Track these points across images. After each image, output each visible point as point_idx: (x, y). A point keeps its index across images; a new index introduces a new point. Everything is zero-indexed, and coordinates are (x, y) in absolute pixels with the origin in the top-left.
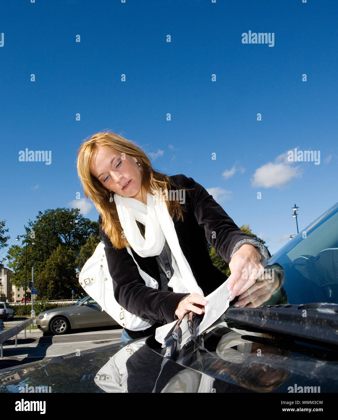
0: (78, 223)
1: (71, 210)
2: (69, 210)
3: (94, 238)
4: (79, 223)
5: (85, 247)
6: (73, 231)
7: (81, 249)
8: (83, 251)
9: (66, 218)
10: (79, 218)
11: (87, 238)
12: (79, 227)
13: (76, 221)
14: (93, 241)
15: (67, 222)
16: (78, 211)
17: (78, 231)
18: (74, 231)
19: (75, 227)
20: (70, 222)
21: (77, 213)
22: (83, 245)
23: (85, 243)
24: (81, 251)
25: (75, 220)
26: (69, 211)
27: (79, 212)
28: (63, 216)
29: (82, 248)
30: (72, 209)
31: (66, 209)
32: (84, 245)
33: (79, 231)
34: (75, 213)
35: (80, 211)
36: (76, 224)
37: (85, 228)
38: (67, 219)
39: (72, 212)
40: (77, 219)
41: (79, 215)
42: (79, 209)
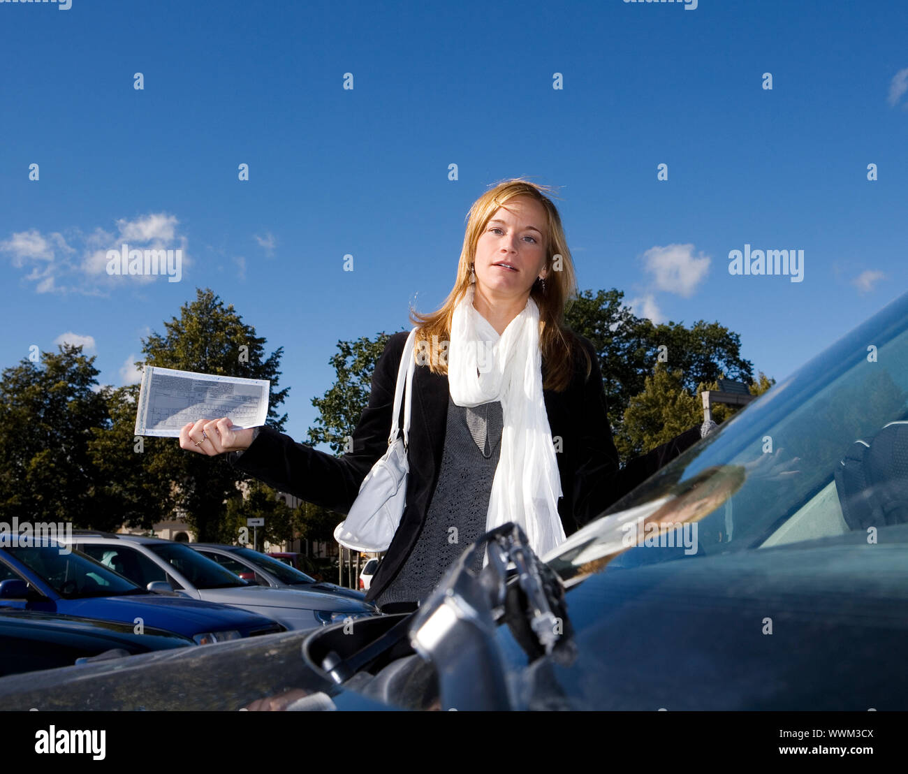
0: (617, 333)
1: (595, 295)
2: (591, 296)
3: (665, 375)
4: (621, 334)
5: (638, 401)
6: (603, 355)
7: (627, 407)
8: (633, 414)
9: (582, 317)
10: (620, 318)
11: (644, 374)
12: (622, 342)
13: (613, 328)
14: (662, 384)
15: (587, 329)
16: (616, 297)
17: (618, 356)
18: (607, 354)
19: (610, 344)
20: (594, 328)
21: (614, 303)
22: (635, 394)
23: (642, 388)
24: (627, 412)
25: (608, 322)
26: (591, 298)
27: (619, 300)
28: (574, 313)
29: (632, 405)
30: (598, 293)
31: (581, 293)
32: (636, 396)
33: (622, 355)
34: (608, 302)
35: (623, 298)
36: (612, 334)
37: (639, 345)
38: (584, 322)
39: (601, 300)
40: (616, 321)
41: (620, 309)
42: (619, 291)
